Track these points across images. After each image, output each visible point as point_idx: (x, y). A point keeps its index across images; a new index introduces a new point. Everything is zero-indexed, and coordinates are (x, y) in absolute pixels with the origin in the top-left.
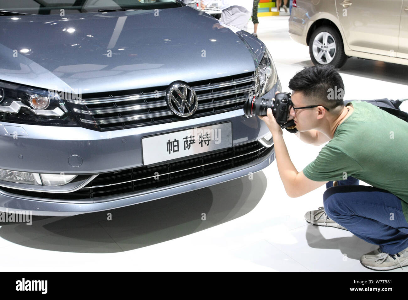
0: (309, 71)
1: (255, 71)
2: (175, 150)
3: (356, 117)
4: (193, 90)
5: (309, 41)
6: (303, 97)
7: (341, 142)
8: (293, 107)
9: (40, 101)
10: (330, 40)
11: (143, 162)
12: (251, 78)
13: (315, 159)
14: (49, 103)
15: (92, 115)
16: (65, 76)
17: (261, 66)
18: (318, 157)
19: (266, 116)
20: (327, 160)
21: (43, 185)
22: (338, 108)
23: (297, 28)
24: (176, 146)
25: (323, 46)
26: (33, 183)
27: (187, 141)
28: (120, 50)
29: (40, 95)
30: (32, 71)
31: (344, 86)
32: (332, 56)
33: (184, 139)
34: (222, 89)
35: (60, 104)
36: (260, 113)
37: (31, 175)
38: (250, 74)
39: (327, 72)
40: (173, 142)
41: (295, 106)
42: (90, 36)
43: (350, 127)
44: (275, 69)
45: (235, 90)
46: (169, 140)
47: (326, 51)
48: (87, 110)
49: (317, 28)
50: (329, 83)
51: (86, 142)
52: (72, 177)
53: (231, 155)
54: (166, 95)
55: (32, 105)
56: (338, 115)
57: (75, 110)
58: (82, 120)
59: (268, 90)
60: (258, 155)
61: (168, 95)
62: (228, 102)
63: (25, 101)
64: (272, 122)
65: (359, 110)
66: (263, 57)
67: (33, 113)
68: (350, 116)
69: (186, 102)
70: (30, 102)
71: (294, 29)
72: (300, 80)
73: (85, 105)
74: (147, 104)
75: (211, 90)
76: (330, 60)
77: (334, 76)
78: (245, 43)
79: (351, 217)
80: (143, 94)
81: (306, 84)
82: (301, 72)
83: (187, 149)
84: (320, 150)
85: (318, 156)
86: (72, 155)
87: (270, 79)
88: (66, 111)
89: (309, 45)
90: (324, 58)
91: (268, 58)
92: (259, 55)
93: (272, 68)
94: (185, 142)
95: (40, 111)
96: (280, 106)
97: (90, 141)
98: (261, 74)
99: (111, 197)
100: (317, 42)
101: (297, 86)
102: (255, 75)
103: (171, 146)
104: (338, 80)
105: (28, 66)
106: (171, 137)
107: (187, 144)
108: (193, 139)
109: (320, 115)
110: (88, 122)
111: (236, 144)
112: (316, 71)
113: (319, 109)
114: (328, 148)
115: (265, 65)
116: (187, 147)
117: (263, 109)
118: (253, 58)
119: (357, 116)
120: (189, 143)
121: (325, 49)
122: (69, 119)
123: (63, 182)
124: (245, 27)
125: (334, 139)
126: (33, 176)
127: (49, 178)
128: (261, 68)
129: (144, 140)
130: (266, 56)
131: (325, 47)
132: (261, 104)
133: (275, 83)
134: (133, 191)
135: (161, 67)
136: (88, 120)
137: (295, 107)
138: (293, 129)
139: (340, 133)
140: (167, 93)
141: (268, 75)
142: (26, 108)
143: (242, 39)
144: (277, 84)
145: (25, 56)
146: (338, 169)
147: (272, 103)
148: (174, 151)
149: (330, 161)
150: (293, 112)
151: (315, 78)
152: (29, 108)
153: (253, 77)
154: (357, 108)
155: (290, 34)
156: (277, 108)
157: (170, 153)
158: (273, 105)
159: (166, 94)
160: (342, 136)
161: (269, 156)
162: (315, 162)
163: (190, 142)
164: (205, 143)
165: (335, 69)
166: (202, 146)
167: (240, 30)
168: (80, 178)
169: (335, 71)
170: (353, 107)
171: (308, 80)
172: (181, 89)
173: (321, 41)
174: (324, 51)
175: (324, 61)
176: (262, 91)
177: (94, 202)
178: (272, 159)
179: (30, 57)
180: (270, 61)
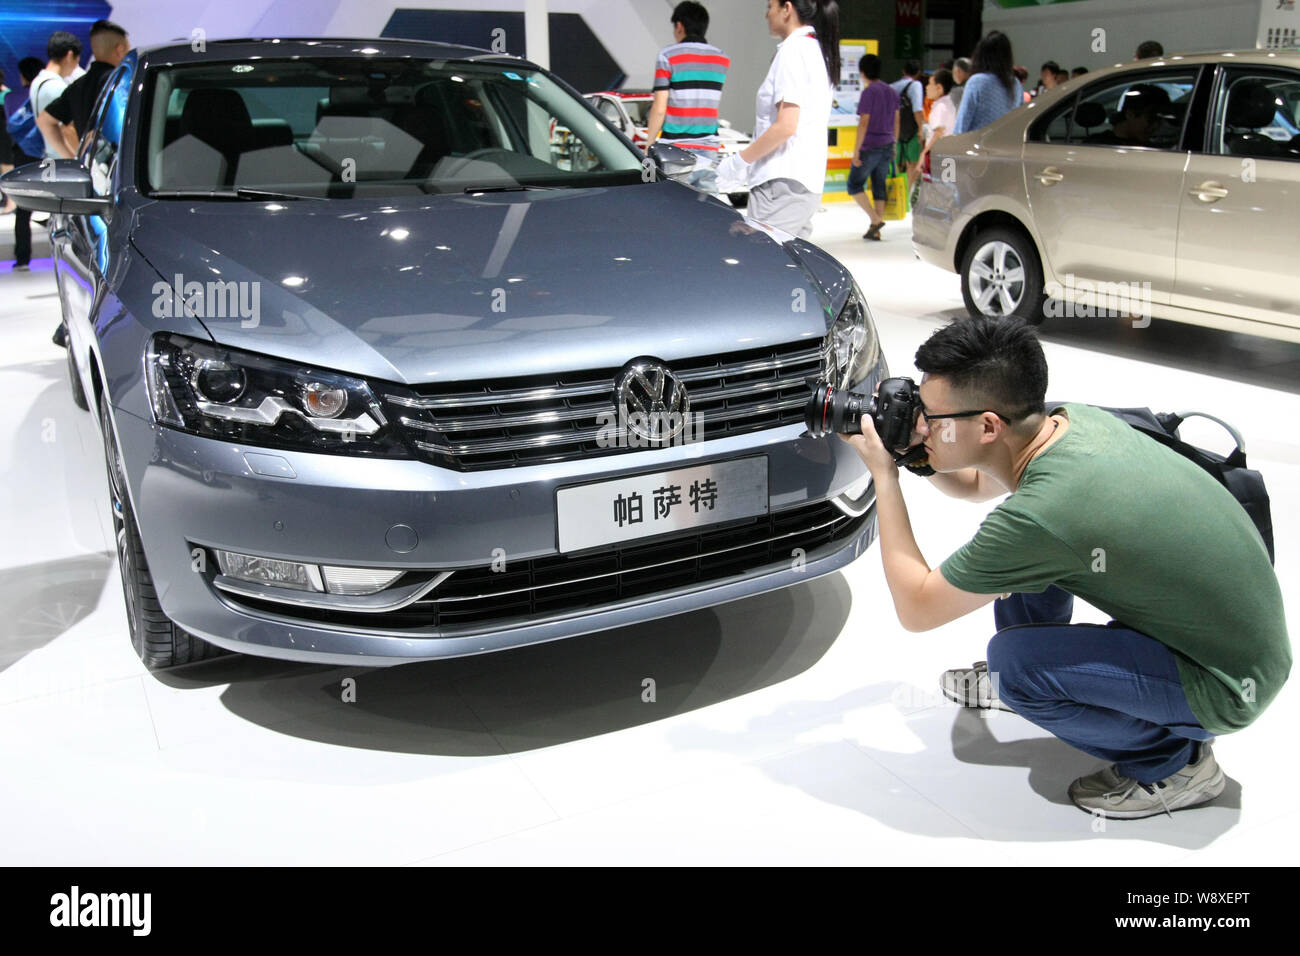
0: (965, 329)
1: (827, 337)
2: (633, 518)
3: (1073, 444)
4: (680, 379)
5: (961, 263)
6: (948, 388)
7: (1036, 500)
8: (925, 414)
9: (325, 397)
10: (1013, 261)
11: (557, 545)
12: (816, 351)
13: (971, 539)
14: (346, 404)
15: (443, 433)
16: (383, 343)
17: (840, 323)
18: (978, 535)
19: (860, 432)
20: (1000, 543)
21: (326, 592)
22: (1032, 418)
23: (933, 230)
24: (635, 509)
25: (995, 275)
26: (304, 588)
27: (662, 498)
28: (511, 280)
29: (326, 385)
30: (310, 330)
31: (1046, 366)
32: (1015, 299)
33: (655, 492)
34: (748, 377)
35: (372, 405)
36: (845, 427)
37: (301, 568)
38: (814, 343)
39: (1007, 334)
40: (630, 499)
41: (931, 411)
42: (444, 248)
43: (1060, 466)
44: (873, 329)
45: (778, 379)
46: (620, 496)
47: (1001, 287)
48: (432, 422)
49: (980, 231)
50: (1013, 358)
51: (426, 495)
52: (393, 575)
53: (765, 534)
54: (616, 389)
55: (306, 408)
56: (1031, 434)
57: (405, 420)
58: (420, 445)
59: (856, 381)
60: (829, 534)
61: (621, 388)
62: (763, 409)
63: (293, 397)
64: (873, 448)
65: (1081, 427)
66: (847, 302)
67: (309, 425)
68: (1060, 440)
69: (662, 407)
70: (304, 401)
71: (925, 233)
72: (941, 347)
73: (427, 410)
74: (570, 409)
75: (722, 378)
76: (1010, 307)
77: (1026, 342)
78: (802, 268)
79: (1055, 705)
80: (561, 387)
81: (956, 358)
82: (945, 330)
83: (660, 516)
84: (983, 519)
85: (978, 533)
86: (395, 523)
87: (862, 355)
88: (384, 422)
89: (962, 271)
90: (996, 304)
91: (859, 304)
92: (835, 299)
93: (868, 327)
94: (656, 499)
95: (324, 422)
96: (894, 409)
97: (438, 493)
98: (841, 342)
99: (481, 627)
100: (981, 266)
101: (935, 363)
102: (827, 346)
103: (624, 509)
104: (1034, 354)
105: (300, 316)
106: (625, 487)
107: (661, 504)
108: (676, 492)
109: (987, 434)
110: (431, 448)
111: (777, 507)
112: (981, 328)
113: (987, 419)
114: (1003, 512)
115: (851, 321)
116: (661, 512)
117: (851, 418)
118: (822, 304)
119: (1076, 441)
120: (666, 502)
121: (999, 282)
122: (390, 442)
123: (372, 587)
124: (804, 228)
125: (1017, 492)
126: (305, 571)
127: (341, 576)
128: (840, 328)
129: (561, 494)
130: (852, 300)
131: (999, 277)
132: (846, 405)
133: (873, 366)
134: (533, 612)
135: (605, 324)
136: (433, 445)
137: (928, 414)
138: (923, 465)
139: (1034, 478)
140: (618, 385)
141: (858, 345)
142: (295, 414)
143: (797, 260)
144: (877, 367)
145: (297, 295)
146: (1025, 565)
147: (872, 403)
148: (631, 522)
149: (1009, 545)
150: (923, 425)
151: (979, 345)
152: (300, 413)
153: (822, 349)
154: (1078, 420)
155: (914, 244)
156: (884, 413)
157: (621, 525)
158: (875, 408)
159: (616, 387)
160: (1038, 487)
161: (856, 538)
162: (970, 547)
163: (668, 501)
164: (705, 504)
165: (1028, 327)
166: (697, 510)
167: (793, 239)
168: (411, 578)
169: (1026, 331)
170: (1067, 418)
171: (964, 349)
172: (650, 375)
173: (989, 262)
174: (997, 288)
175: (996, 311)
176: (841, 384)
177: (443, 635)
178: (865, 544)
179: (305, 295)
180: (862, 311)
